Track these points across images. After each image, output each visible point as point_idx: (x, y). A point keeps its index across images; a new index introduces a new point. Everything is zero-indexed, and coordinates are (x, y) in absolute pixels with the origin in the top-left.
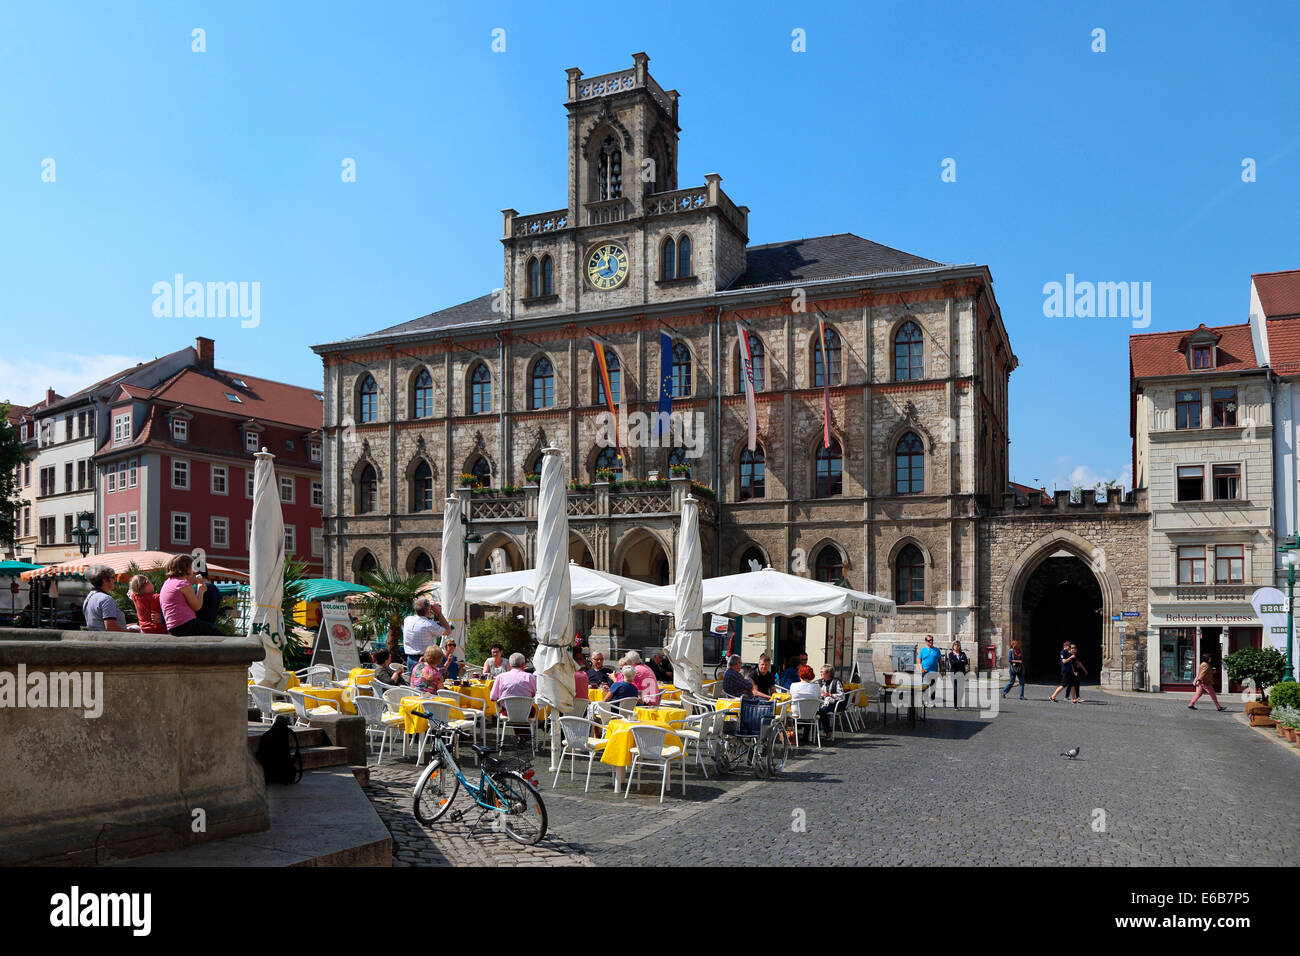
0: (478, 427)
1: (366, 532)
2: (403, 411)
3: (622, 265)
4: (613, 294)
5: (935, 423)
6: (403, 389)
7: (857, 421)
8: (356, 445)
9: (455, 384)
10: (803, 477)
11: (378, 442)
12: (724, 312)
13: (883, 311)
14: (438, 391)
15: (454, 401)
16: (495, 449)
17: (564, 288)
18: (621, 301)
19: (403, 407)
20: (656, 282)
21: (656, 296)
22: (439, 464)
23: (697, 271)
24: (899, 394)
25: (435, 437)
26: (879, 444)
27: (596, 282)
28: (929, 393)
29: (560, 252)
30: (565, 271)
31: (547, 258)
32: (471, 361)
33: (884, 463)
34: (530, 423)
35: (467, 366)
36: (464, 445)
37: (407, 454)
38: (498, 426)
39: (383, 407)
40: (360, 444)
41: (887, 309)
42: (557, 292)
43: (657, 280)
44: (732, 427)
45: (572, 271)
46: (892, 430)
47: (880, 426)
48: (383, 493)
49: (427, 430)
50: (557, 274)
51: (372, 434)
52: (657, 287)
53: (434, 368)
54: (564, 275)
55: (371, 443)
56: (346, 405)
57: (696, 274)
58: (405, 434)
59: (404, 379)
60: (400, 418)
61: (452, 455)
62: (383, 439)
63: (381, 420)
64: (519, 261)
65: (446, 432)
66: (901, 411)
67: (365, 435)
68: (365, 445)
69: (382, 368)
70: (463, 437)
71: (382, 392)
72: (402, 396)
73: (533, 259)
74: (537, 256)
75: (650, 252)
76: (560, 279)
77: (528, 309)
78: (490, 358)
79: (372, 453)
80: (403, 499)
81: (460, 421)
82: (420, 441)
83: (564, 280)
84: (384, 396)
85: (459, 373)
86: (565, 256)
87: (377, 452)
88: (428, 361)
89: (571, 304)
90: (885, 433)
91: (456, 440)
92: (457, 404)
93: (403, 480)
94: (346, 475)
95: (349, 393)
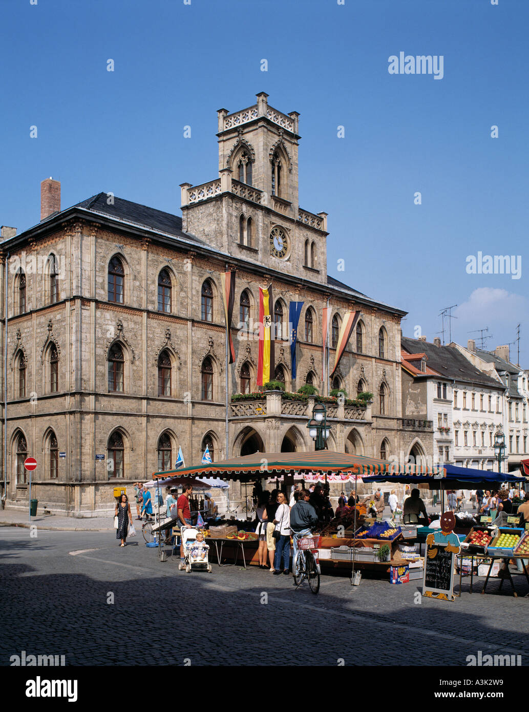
0: (209, 332)
2: (153, 302)
3: (285, 245)
4: (284, 264)
5: (391, 382)
6: (153, 282)
8: (110, 323)
9: (194, 291)
11: (132, 325)
17: (260, 246)
18: (288, 270)
19: (153, 298)
20: (303, 266)
21: (302, 274)
24: (381, 365)
25: (180, 333)
27: (273, 251)
28: (389, 367)
30: (260, 234)
31: (250, 220)
32: (205, 277)
33: (378, 399)
35: (202, 280)
36: (201, 345)
37: (156, 343)
40: (114, 324)
41: (378, 320)
42: (257, 247)
45: (265, 237)
47: (376, 379)
48: (136, 375)
49: (174, 326)
50: (256, 235)
51: (125, 315)
52: (303, 269)
53: (179, 273)
54: (259, 236)
55: (125, 325)
56: (99, 280)
57: (318, 269)
58: (154, 323)
59: (155, 273)
60: (150, 308)
61: (193, 352)
62: (135, 323)
63: (135, 306)
64: (235, 214)
65: (190, 331)
66: (382, 373)
67: (119, 316)
68: (120, 327)
69: (135, 256)
70: (200, 338)
71: (135, 279)
72: (152, 287)
73: (242, 216)
74: (245, 215)
75: (300, 245)
76: (258, 239)
77: (240, 252)
78: (218, 280)
79: (127, 334)
80: (153, 383)
81: (198, 324)
82: (169, 334)
83: (261, 242)
84: (137, 283)
85: (197, 284)
86: (260, 224)
87: (130, 334)
88: (174, 265)
89: (266, 261)
90: (378, 383)
91: (195, 339)
92: (195, 310)
93: (153, 366)
94: (99, 351)
95: (103, 269)
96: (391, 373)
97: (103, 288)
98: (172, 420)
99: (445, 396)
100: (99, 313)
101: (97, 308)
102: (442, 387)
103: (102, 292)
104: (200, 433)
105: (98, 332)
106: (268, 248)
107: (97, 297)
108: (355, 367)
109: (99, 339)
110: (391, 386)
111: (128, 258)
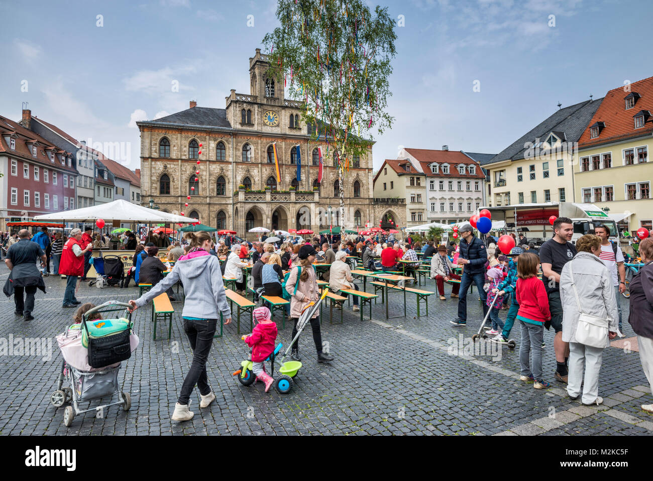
0: (222, 165)
1: (166, 202)
2: (185, 155)
3: (276, 119)
4: (274, 128)
5: (364, 179)
6: (185, 147)
8: (160, 166)
9: (211, 148)
10: (331, 191)
11: (172, 166)
12: (309, 140)
14: (203, 150)
15: (210, 155)
16: (229, 174)
17: (256, 122)
18: (277, 131)
19: (185, 153)
20: (289, 128)
21: (288, 132)
22: (204, 178)
24: (355, 171)
25: (202, 167)
26: (351, 183)
27: (267, 123)
28: (362, 172)
29: (254, 109)
30: (256, 116)
31: (249, 111)
32: (218, 141)
33: (352, 189)
34: (243, 166)
35: (216, 142)
36: (216, 171)
37: (188, 172)
38: (230, 166)
39: (175, 152)
40: (162, 166)
42: (254, 123)
43: (289, 126)
44: (312, 175)
45: (260, 117)
46: (354, 180)
47: (351, 179)
48: (175, 187)
49: (197, 164)
50: (253, 117)
51: (168, 162)
53: (201, 141)
54: (256, 117)
55: (168, 166)
56: (154, 149)
57: (301, 127)
58: (186, 164)
59: (186, 143)
60: (184, 157)
61: (210, 175)
62: (175, 165)
63: (174, 157)
64: (238, 109)
65: (208, 166)
66: (356, 175)
67: (165, 163)
68: (165, 167)
69: (174, 137)
70: (216, 169)
71: (174, 146)
72: (185, 149)
73: (244, 109)
74: (246, 109)
75: (286, 117)
76: (255, 119)
77: (242, 126)
78: (227, 141)
79: (169, 170)
80: (186, 190)
81: (213, 162)
82: (195, 168)
83: (256, 120)
84: (175, 148)
85: (213, 145)
86: (256, 112)
87: (171, 170)
88: (198, 138)
89: (260, 128)
90: (352, 181)
91: (212, 169)
92: (212, 156)
93: (185, 182)
94: (154, 178)
95: (156, 144)
96: (364, 175)
97: (156, 152)
98: (197, 205)
99: (419, 184)
100: (153, 163)
101: (152, 161)
102: (415, 179)
103: (155, 154)
104: (215, 210)
105: (153, 171)
106: (262, 122)
107: (153, 156)
108: (331, 173)
109: (154, 173)
110: (364, 182)
111: (170, 138)
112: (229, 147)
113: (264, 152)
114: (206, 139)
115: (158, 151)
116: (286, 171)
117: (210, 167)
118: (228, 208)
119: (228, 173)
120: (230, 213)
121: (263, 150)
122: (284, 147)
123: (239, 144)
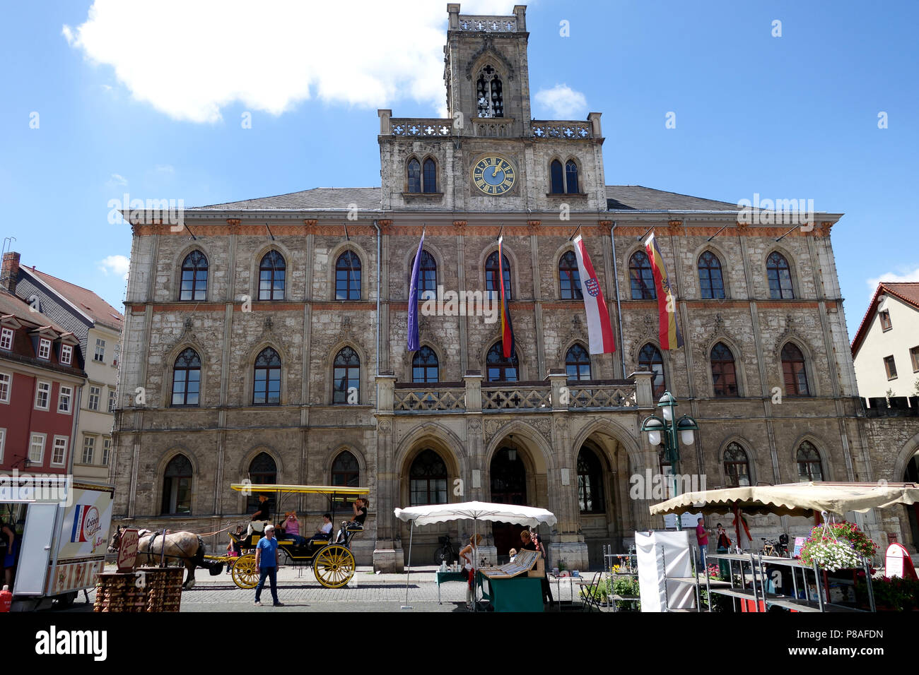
0: (348, 313)
3: (508, 176)
4: (503, 200)
5: (814, 336)
6: (247, 268)
7: (747, 330)
8: (174, 325)
9: (317, 267)
10: (705, 378)
11: (208, 323)
12: (616, 228)
13: (757, 240)
14: (297, 274)
15: (317, 285)
16: (370, 338)
17: (450, 189)
18: (512, 207)
19: (247, 286)
20: (547, 195)
21: (547, 206)
22: (294, 351)
23: (586, 190)
24: (780, 310)
25: (290, 322)
26: (769, 351)
27: (482, 188)
28: (805, 311)
29: (444, 156)
30: (450, 173)
31: (430, 160)
32: (339, 246)
33: (776, 368)
35: (333, 251)
36: (329, 332)
37: (250, 339)
38: (373, 314)
39: (218, 285)
40: (181, 325)
41: (761, 240)
42: (442, 190)
43: (548, 192)
44: (632, 329)
45: (459, 174)
46: (779, 340)
47: (768, 336)
48: (211, 381)
49: (280, 314)
50: (441, 175)
51: (198, 314)
52: (546, 199)
53: (292, 250)
54: (448, 175)
55: (197, 323)
56: (162, 280)
57: (586, 192)
59: (252, 258)
61: (313, 342)
62: (215, 320)
63: (216, 299)
64: (397, 158)
65: (307, 316)
66: (783, 323)
67: (190, 315)
68: (188, 326)
69: (220, 243)
70: (328, 323)
71: (218, 269)
72: (245, 274)
73: (414, 158)
74: (419, 156)
75: (539, 168)
76: (445, 180)
77: (408, 203)
78: (363, 245)
79: (198, 335)
80: (241, 389)
81: (323, 306)
82: (269, 325)
83: (450, 181)
84: (220, 274)
85: (324, 258)
86: (450, 160)
87: (205, 335)
88: (283, 242)
89: (460, 203)
90: (773, 341)
91: (318, 326)
92: (320, 289)
93: (242, 367)
94: (155, 359)
95: (168, 267)
96: (812, 322)
97: (166, 288)
100: (157, 318)
101: (154, 312)
103: (166, 292)
104: (324, 447)
105: (155, 338)
106: (467, 186)
107: (157, 299)
108: (697, 322)
109: (156, 345)
110: (818, 343)
111: (206, 248)
112: (370, 262)
113: (475, 268)
114: (305, 242)
115: (171, 285)
116: (544, 322)
117: (314, 319)
118: (365, 442)
119: (366, 334)
120: (368, 457)
121: (471, 262)
122: (535, 249)
123: (400, 252)
